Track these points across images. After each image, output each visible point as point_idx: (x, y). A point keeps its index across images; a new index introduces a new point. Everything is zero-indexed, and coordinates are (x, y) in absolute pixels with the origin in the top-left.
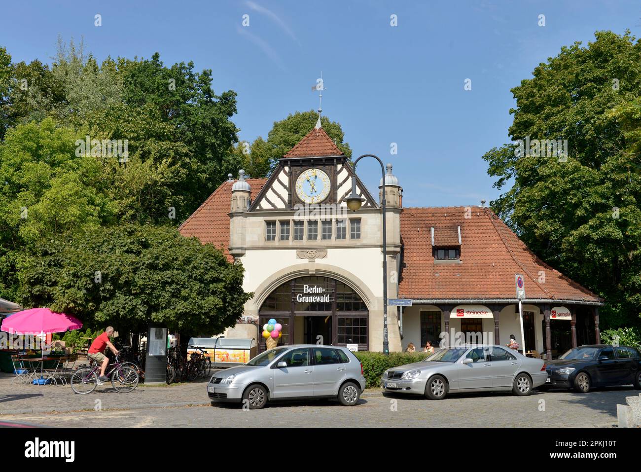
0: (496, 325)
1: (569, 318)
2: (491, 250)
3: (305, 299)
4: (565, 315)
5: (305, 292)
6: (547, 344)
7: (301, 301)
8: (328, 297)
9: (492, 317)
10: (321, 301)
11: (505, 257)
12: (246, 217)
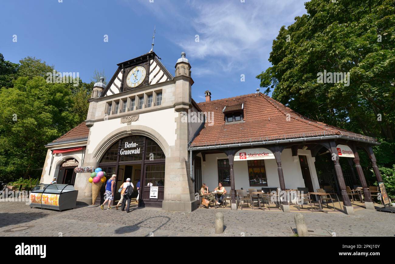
0: (278, 165)
1: (352, 156)
2: (266, 112)
3: (125, 152)
4: (348, 153)
5: (125, 147)
6: (340, 183)
7: (122, 154)
8: (139, 150)
9: (274, 158)
10: (135, 153)
11: (278, 115)
12: (97, 102)
